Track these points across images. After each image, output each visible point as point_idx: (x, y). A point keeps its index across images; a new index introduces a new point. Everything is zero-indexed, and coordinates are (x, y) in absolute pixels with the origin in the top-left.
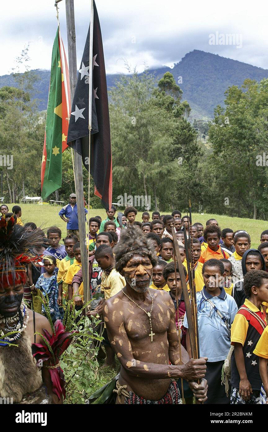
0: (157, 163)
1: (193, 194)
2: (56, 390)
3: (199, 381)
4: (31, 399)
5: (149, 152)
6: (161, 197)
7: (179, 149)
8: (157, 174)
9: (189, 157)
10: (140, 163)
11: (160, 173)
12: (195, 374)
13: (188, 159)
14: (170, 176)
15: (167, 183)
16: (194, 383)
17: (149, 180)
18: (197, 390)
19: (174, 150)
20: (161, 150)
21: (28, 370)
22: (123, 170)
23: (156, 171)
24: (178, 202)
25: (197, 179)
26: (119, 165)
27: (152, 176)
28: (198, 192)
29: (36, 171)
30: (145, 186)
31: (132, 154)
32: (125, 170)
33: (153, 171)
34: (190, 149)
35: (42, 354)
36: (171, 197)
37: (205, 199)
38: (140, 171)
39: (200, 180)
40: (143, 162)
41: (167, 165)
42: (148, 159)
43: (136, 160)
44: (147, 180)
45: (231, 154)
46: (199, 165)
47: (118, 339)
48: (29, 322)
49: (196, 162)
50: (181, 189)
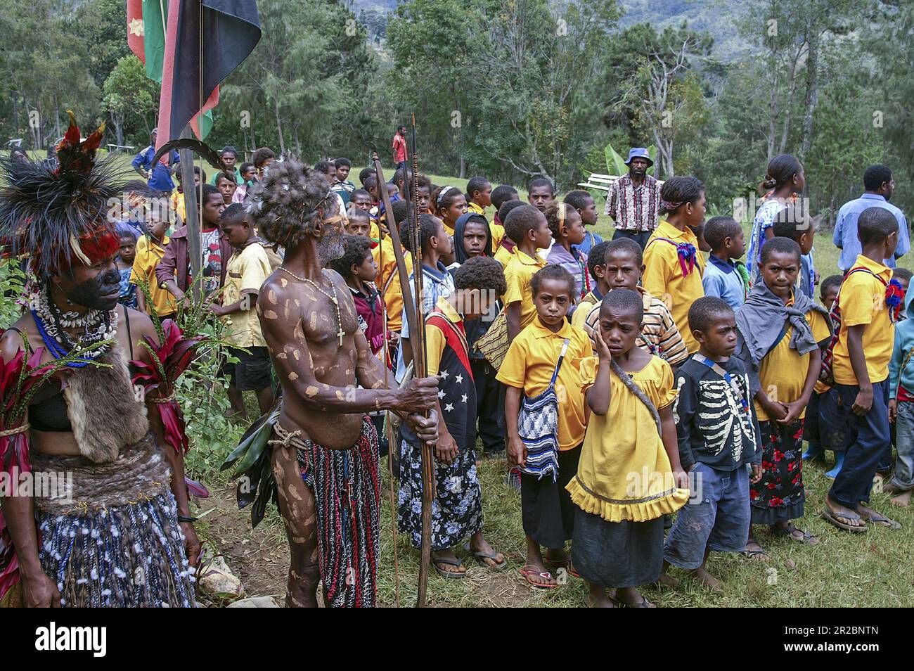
0: (300, 81)
1: (359, 137)
2: (170, 438)
3: (425, 412)
4: (132, 455)
5: (285, 61)
6: (304, 141)
7: (336, 58)
8: (300, 100)
9: (353, 73)
10: (269, 81)
11: (305, 98)
12: (422, 402)
13: (351, 77)
14: (323, 104)
15: (318, 116)
16: (419, 418)
17: (286, 110)
18: (424, 427)
19: (328, 61)
20: (305, 58)
21: (127, 406)
22: (238, 92)
23: (298, 95)
24: (334, 150)
25: (367, 112)
26: (233, 84)
27: (291, 103)
28: (368, 133)
29: (79, 92)
30: (279, 121)
31: (254, 64)
32: (242, 93)
33: (291, 95)
34: (355, 60)
35: (147, 378)
36: (321, 142)
37: (380, 146)
38: (269, 95)
39: (371, 113)
40: (274, 79)
41: (317, 85)
42: (284, 73)
43: (262, 75)
44: (282, 110)
45: (424, 70)
46: (370, 88)
47: (291, 349)
48: (119, 324)
49: (365, 82)
50: (339, 128)
